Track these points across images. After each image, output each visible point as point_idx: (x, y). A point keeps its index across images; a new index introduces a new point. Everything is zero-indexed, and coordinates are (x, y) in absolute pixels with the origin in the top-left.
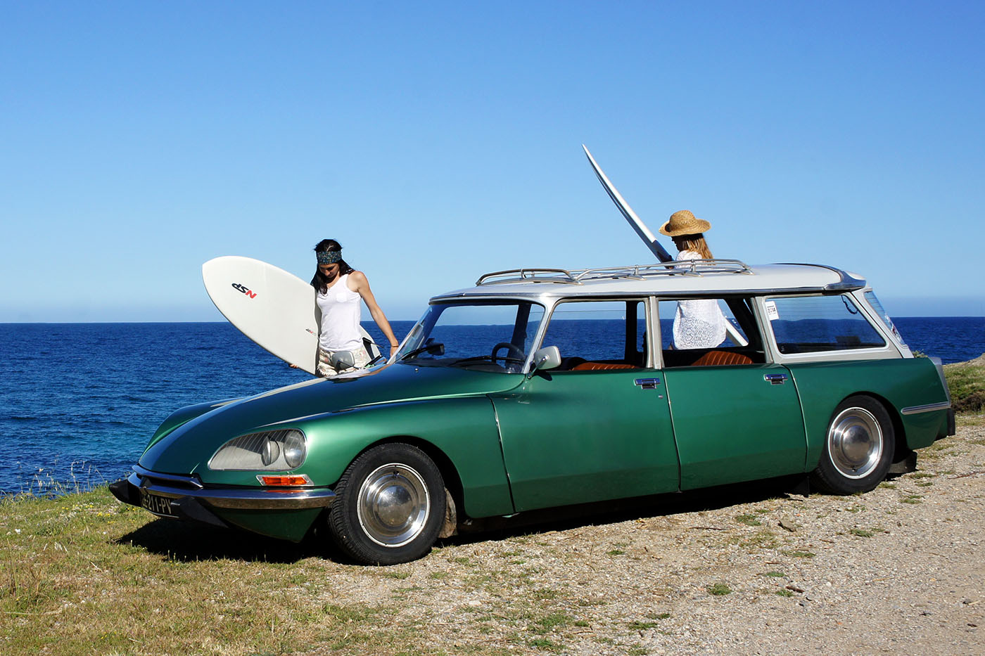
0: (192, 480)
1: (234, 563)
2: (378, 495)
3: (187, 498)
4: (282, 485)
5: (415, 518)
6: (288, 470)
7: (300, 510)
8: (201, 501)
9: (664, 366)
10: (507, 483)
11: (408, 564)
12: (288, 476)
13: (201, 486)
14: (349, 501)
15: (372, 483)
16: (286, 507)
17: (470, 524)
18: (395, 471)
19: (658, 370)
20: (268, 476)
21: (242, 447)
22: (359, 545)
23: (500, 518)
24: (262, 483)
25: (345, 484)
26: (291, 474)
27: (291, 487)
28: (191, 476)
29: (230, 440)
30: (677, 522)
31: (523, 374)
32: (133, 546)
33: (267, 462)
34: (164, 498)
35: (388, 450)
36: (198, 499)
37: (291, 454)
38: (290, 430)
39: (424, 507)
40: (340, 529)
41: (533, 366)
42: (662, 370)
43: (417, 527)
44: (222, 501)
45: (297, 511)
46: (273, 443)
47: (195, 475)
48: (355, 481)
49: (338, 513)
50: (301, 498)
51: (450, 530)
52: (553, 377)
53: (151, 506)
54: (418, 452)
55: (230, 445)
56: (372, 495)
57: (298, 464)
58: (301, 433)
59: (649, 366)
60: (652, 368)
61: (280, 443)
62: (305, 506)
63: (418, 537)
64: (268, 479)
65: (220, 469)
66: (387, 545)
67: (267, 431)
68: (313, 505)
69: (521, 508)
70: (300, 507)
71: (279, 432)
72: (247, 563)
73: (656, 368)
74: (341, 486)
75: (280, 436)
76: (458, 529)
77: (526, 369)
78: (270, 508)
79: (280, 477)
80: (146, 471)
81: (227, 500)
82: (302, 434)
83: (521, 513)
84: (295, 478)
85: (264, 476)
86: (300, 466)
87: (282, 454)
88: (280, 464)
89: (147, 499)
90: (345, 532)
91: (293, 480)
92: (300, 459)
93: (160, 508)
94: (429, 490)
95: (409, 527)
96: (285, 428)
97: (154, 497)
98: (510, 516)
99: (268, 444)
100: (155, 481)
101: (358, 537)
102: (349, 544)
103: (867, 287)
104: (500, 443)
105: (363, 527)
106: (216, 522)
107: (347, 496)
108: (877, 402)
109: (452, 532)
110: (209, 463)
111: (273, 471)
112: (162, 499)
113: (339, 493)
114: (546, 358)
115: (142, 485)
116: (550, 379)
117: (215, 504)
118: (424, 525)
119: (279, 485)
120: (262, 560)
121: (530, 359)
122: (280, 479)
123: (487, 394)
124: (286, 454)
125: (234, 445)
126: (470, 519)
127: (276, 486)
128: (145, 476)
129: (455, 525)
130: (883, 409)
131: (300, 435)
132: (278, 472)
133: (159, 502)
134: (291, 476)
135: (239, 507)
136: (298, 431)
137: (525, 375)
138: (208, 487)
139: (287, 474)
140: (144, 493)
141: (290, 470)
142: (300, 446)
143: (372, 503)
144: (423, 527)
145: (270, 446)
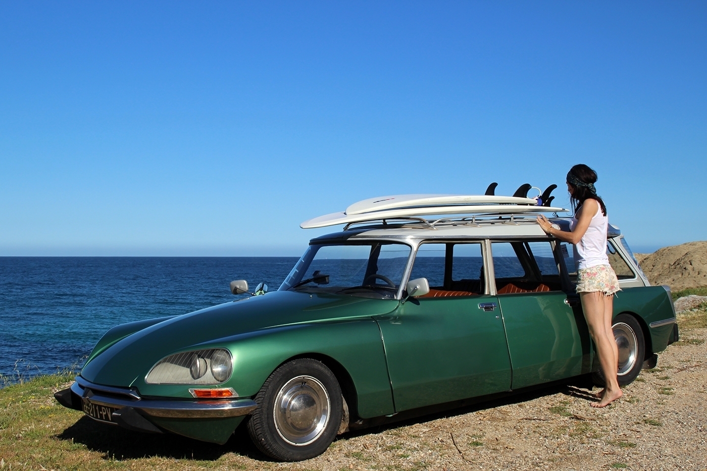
0: (131, 392)
1: (165, 460)
2: (290, 403)
3: (127, 409)
4: (212, 397)
5: (319, 421)
6: (216, 384)
7: (224, 418)
8: (138, 410)
9: (497, 294)
10: (390, 388)
11: (314, 459)
12: (216, 389)
13: (139, 398)
14: (268, 409)
15: (284, 393)
16: (212, 415)
17: (361, 423)
18: (303, 382)
19: (493, 296)
20: (199, 389)
21: (176, 364)
22: (275, 446)
23: (384, 417)
24: (194, 395)
25: (264, 395)
26: (219, 387)
27: (218, 398)
28: (130, 388)
29: (165, 357)
30: (506, 413)
31: (396, 300)
32: (74, 443)
33: (196, 375)
34: (105, 407)
35: (298, 365)
36: (137, 410)
37: (218, 369)
38: (217, 350)
39: (325, 411)
40: (259, 433)
41: (405, 293)
42: (496, 296)
43: (320, 427)
44: (155, 410)
45: (223, 419)
46: (202, 360)
47: (133, 388)
48: (272, 391)
49: (258, 419)
50: (226, 408)
51: (344, 428)
52: (420, 302)
53: (92, 413)
54: (321, 365)
55: (164, 361)
56: (286, 402)
57: (224, 379)
58: (227, 352)
59: (486, 293)
60: (489, 295)
61: (208, 361)
62: (229, 415)
63: (321, 436)
64: (199, 392)
65: (156, 383)
66: (297, 444)
67: (198, 349)
68: (236, 414)
69: (400, 409)
70: (225, 415)
71: (208, 351)
72: (177, 461)
73: (492, 295)
74: (260, 396)
75: (209, 354)
76: (350, 427)
77: (399, 296)
78: (198, 417)
79: (209, 390)
80: (89, 383)
81: (160, 410)
82: (229, 354)
83: (400, 413)
84: (222, 391)
85: (196, 389)
86: (227, 381)
87: (209, 370)
88: (208, 378)
89: (88, 406)
90: (263, 435)
91: (221, 393)
92: (227, 374)
93: (101, 415)
94: (330, 397)
95: (314, 428)
96: (213, 348)
97: (96, 405)
98: (391, 416)
99: (198, 361)
100: (96, 392)
101: (275, 439)
102: (266, 446)
103: (621, 235)
104: (385, 356)
105: (278, 430)
106: (151, 428)
107: (265, 405)
108: (634, 319)
109: (345, 429)
110: (146, 377)
111: (203, 385)
112: (103, 408)
113: (259, 402)
114: (418, 287)
115: (85, 395)
116: (418, 304)
117: (149, 413)
118: (325, 426)
119: (209, 397)
120: (189, 458)
121: (402, 288)
122: (210, 392)
123: (371, 317)
124: (213, 370)
125: (168, 362)
126: (361, 419)
127: (206, 397)
128: (87, 388)
129: (347, 424)
130: (638, 324)
131: (226, 353)
132: (209, 386)
133: (100, 410)
134: (220, 389)
135: (170, 416)
136: (225, 350)
137: (399, 300)
138: (145, 398)
139: (216, 387)
140: (86, 401)
141: (219, 384)
142: (226, 363)
143: (285, 409)
144: (325, 428)
145: (199, 363)
